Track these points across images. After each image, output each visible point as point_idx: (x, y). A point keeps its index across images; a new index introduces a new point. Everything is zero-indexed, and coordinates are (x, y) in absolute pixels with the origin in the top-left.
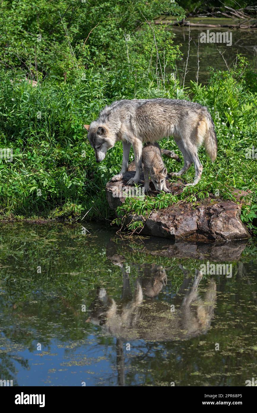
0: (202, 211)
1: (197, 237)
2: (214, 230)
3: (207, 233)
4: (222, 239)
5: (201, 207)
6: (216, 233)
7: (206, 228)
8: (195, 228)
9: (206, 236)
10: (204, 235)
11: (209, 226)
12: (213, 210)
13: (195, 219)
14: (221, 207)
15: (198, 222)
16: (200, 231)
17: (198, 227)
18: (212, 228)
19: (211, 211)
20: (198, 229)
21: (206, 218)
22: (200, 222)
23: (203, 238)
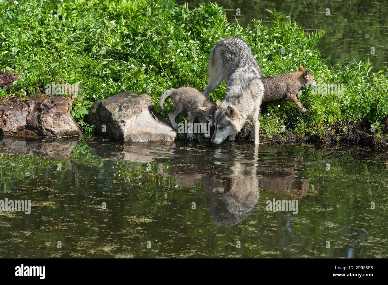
0: (32, 106)
1: (26, 134)
2: (44, 126)
3: (37, 129)
4: (52, 135)
5: (31, 102)
6: (46, 129)
7: (36, 124)
8: (24, 123)
9: (35, 132)
10: (34, 131)
11: (39, 122)
12: (44, 105)
13: (25, 114)
14: (52, 102)
15: (28, 117)
16: (29, 126)
17: (27, 123)
18: (42, 124)
19: (42, 107)
20: (28, 125)
21: (36, 114)
22: (30, 118)
23: (32, 134)
